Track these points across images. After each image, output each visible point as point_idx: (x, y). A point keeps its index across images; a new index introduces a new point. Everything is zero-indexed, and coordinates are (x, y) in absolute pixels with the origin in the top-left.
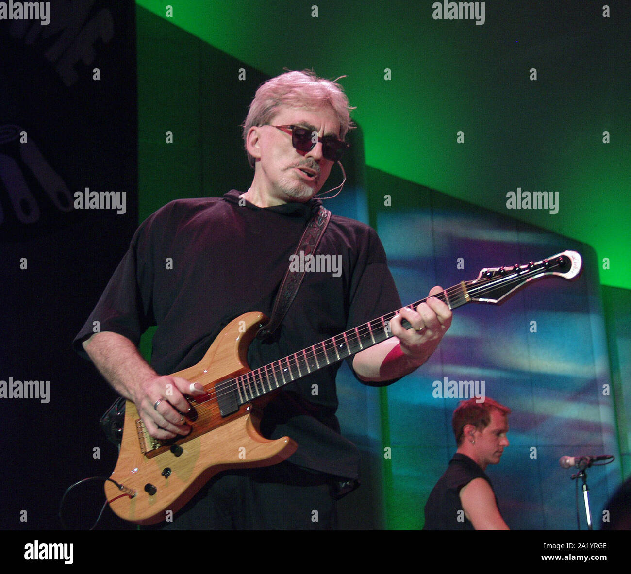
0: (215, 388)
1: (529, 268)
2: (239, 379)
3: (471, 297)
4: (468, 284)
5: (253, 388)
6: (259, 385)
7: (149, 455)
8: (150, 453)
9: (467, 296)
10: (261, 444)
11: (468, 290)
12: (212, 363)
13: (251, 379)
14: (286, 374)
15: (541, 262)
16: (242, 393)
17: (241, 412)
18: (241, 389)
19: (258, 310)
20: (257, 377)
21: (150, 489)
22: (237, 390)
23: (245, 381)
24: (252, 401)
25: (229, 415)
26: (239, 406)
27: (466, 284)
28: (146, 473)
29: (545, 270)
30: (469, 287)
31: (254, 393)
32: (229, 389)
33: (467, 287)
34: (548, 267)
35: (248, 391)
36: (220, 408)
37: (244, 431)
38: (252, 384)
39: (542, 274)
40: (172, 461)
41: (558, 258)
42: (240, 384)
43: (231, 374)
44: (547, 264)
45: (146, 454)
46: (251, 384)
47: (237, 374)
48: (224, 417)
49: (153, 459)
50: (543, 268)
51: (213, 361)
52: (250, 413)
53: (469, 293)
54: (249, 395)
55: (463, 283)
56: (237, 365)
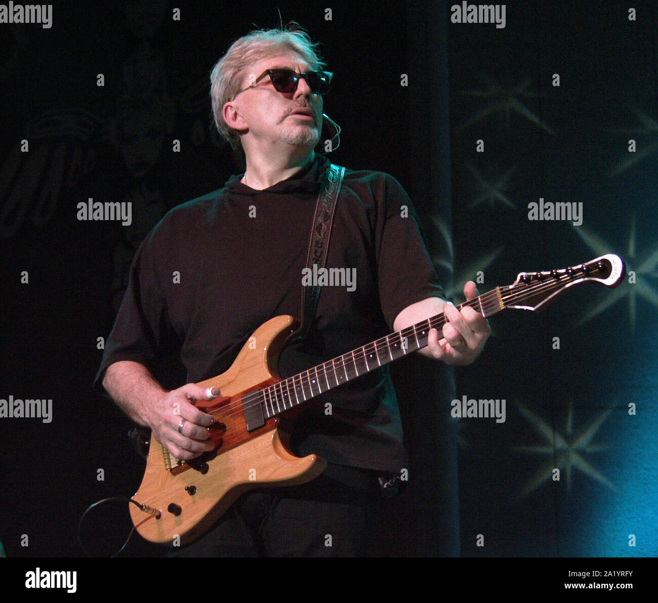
0: (242, 401)
1: (567, 273)
2: (267, 391)
3: (505, 304)
4: (505, 290)
5: (280, 400)
6: (286, 398)
7: (175, 472)
8: (175, 470)
9: (502, 303)
10: (287, 462)
11: (503, 297)
12: (240, 371)
13: (278, 391)
14: (314, 386)
15: (580, 266)
16: (269, 406)
17: (267, 427)
18: (268, 401)
19: (288, 314)
20: (284, 388)
21: (175, 509)
22: (263, 403)
23: (273, 393)
24: (278, 415)
25: (255, 429)
26: (265, 421)
27: (502, 289)
28: (171, 491)
29: (583, 275)
30: (504, 293)
31: (281, 406)
32: (256, 401)
33: (502, 293)
34: (587, 272)
35: (275, 404)
36: (246, 422)
37: (271, 448)
38: (279, 396)
39: (581, 280)
40: (198, 478)
41: (597, 262)
42: (267, 396)
43: (259, 385)
44: (585, 268)
45: (171, 470)
46: (277, 396)
47: (265, 385)
48: (250, 432)
49: (177, 476)
50: (582, 273)
51: (242, 369)
52: (278, 428)
53: (504, 300)
54: (276, 408)
55: (498, 288)
56: (265, 375)
